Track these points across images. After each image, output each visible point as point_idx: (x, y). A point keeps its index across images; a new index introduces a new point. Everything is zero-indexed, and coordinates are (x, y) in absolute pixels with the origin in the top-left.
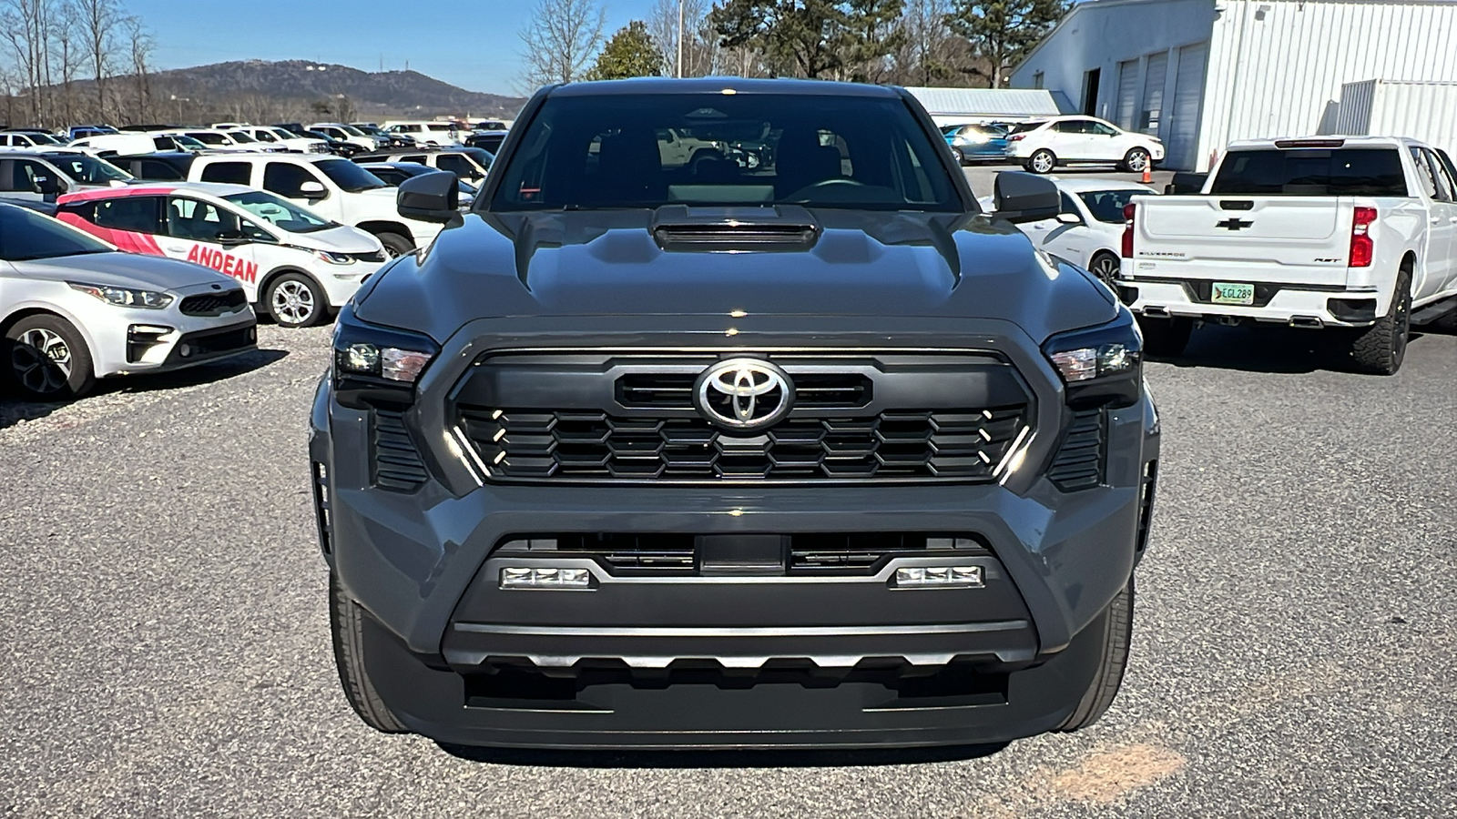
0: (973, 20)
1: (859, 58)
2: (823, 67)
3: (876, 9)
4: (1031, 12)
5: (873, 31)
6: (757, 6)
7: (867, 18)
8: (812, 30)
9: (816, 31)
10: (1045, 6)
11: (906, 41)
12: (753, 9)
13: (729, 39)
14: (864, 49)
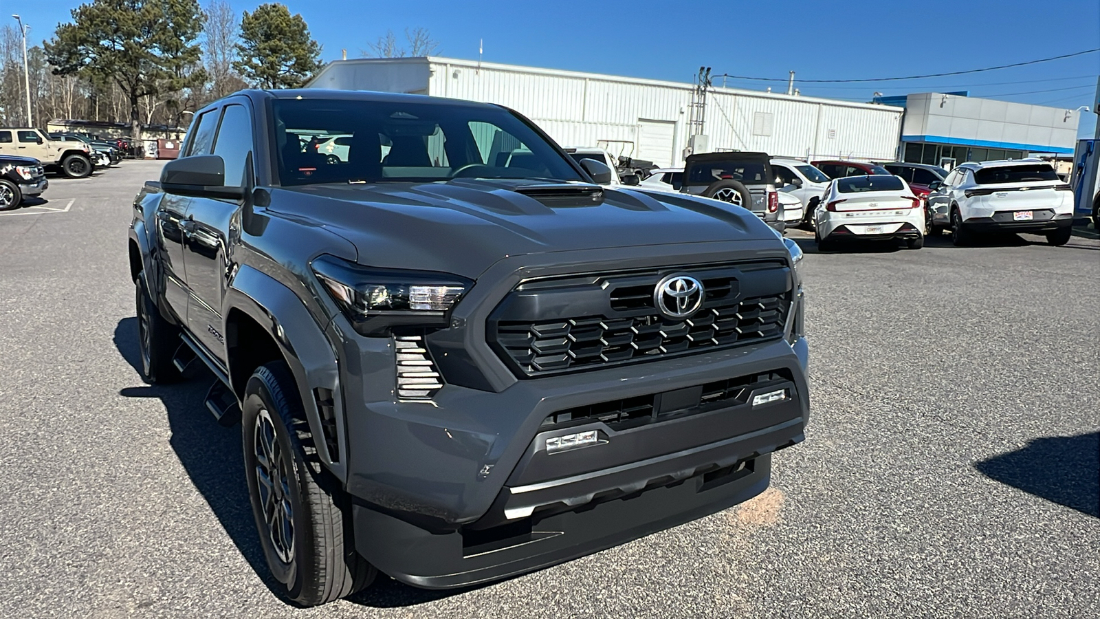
0: (255, 67)
1: (171, 88)
2: (143, 94)
3: (179, 54)
4: (294, 65)
5: (179, 70)
6: (83, 45)
7: (175, 61)
8: (131, 65)
9: (135, 68)
10: (302, 61)
11: (207, 78)
12: (79, 47)
13: (59, 69)
14: (175, 83)
